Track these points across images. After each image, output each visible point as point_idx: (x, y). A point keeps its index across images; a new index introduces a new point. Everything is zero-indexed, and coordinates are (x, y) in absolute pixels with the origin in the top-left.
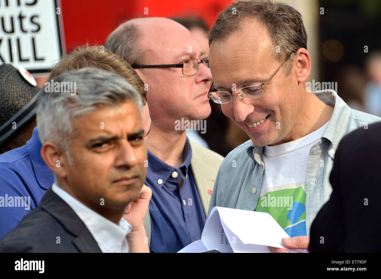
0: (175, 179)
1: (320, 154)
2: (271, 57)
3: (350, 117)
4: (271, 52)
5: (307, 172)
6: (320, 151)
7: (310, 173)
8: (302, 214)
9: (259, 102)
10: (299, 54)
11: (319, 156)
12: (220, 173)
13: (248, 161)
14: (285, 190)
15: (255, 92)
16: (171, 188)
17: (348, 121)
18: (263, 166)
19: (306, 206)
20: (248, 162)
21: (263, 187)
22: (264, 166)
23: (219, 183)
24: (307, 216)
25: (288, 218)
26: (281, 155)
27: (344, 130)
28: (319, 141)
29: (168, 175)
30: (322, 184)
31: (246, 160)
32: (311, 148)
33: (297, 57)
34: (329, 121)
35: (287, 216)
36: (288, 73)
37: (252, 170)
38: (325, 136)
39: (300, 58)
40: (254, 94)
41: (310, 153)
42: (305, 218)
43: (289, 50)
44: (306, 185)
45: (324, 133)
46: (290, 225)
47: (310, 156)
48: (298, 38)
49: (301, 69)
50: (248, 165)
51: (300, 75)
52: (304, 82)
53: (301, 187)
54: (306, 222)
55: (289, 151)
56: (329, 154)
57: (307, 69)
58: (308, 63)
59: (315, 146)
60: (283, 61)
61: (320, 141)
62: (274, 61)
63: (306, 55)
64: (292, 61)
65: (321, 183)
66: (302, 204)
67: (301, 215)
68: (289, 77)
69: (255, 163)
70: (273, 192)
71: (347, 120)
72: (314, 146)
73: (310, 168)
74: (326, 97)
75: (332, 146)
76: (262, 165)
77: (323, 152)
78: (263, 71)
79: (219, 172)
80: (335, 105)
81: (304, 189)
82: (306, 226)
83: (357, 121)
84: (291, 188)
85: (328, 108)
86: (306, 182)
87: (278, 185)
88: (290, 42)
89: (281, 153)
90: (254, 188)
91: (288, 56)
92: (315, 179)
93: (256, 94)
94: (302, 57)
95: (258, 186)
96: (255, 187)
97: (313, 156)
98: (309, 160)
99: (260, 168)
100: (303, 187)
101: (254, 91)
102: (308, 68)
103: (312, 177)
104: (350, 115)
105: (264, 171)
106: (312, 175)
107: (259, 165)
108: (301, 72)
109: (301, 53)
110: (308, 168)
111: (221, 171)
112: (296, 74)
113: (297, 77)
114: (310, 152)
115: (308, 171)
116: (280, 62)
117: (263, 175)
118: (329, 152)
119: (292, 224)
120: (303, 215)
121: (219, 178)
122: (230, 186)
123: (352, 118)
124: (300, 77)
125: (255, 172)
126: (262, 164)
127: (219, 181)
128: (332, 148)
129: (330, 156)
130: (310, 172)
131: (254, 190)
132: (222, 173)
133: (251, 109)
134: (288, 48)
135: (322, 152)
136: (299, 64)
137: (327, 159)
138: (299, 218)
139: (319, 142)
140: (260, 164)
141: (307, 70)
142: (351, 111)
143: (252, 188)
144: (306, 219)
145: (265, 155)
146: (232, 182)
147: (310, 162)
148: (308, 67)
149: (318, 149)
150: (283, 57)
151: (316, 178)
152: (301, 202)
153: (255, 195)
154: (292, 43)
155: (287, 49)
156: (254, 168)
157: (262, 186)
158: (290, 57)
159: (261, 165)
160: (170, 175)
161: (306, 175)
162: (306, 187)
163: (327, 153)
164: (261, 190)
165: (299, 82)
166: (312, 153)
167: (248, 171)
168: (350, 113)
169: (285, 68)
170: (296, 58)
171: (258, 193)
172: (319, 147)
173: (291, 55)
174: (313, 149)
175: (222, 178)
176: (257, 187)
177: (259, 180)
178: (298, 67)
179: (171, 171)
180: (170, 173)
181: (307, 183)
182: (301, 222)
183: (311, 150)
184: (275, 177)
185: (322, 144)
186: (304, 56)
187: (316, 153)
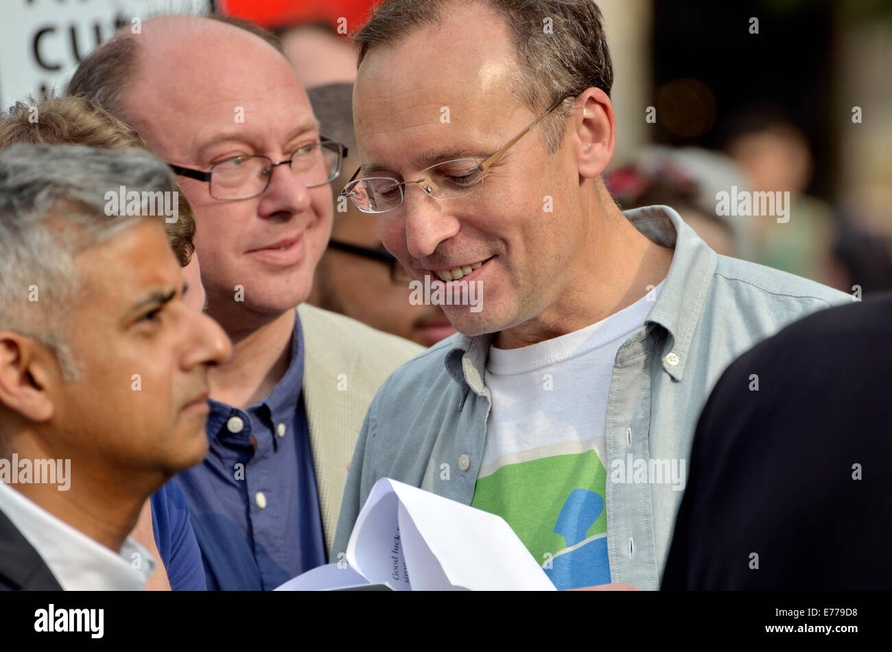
0: (238, 437)
1: (642, 365)
2: (512, 95)
3: (715, 274)
4: (513, 83)
5: (606, 413)
6: (642, 357)
7: (615, 414)
8: (595, 520)
9: (471, 211)
10: (586, 100)
11: (638, 371)
12: (370, 423)
13: (447, 389)
14: (547, 458)
15: (463, 182)
16: (228, 458)
17: (710, 282)
18: (489, 398)
19: (607, 498)
20: (445, 393)
21: (487, 453)
22: (491, 400)
23: (366, 448)
24: (610, 524)
25: (558, 529)
26: (536, 370)
27: (700, 305)
28: (637, 332)
29: (217, 428)
30: (647, 442)
31: (441, 386)
32: (619, 350)
33: (581, 109)
34: (663, 282)
35: (554, 525)
36: (555, 145)
37: (457, 411)
38: (656, 318)
39: (587, 113)
40: (462, 188)
41: (616, 363)
42: (604, 528)
43: (562, 84)
44: (605, 446)
45: (650, 311)
46: (563, 548)
47: (616, 370)
48: (586, 59)
49: (590, 145)
50: (446, 399)
51: (586, 157)
52: (595, 177)
53: (590, 451)
54: (608, 540)
55: (558, 359)
56: (665, 365)
57: (604, 145)
58: (607, 130)
59: (629, 345)
60: (541, 110)
61: (643, 330)
62: (517, 107)
63: (604, 107)
64: (567, 116)
65: (644, 439)
66: (594, 493)
67: (593, 521)
68: (555, 156)
69: (467, 390)
70: (518, 464)
71: (707, 280)
72: (627, 345)
73: (615, 401)
74: (651, 225)
75: (674, 343)
76: (485, 398)
77: (649, 361)
78: (488, 128)
79: (368, 421)
80: (677, 244)
81: (598, 455)
82: (607, 549)
83: (734, 281)
84: (563, 453)
85: (659, 250)
86: (605, 436)
87: (530, 448)
88: (564, 66)
89: (537, 365)
90: (464, 455)
91: (556, 102)
92: (630, 429)
93: (467, 187)
94: (593, 111)
95: (474, 451)
96: (465, 453)
97: (623, 371)
98: (613, 381)
99: (479, 404)
100: (597, 451)
101: (461, 180)
102: (607, 143)
103: (621, 425)
104: (714, 268)
105: (490, 412)
106: (620, 419)
107: (475, 395)
108: (590, 150)
109: (592, 100)
110: (609, 401)
111: (372, 417)
112: (576, 152)
113: (578, 161)
114: (616, 360)
115: (611, 408)
116: (532, 111)
117: (487, 423)
118: (664, 359)
119: (568, 547)
120: (598, 522)
121: (368, 437)
122: (398, 456)
123: (720, 277)
124: (586, 162)
125: (465, 415)
126: (485, 394)
127: (366, 445)
128: (673, 351)
129: (666, 371)
130: (616, 412)
131: (463, 461)
132: (374, 424)
133: (452, 228)
134: (558, 79)
135: (645, 361)
136: (585, 131)
137: (660, 378)
138: (587, 529)
139: (640, 334)
140: (480, 394)
141: (605, 149)
142: (718, 257)
143: (459, 456)
144: (609, 531)
145: (490, 373)
146: (403, 445)
147: (616, 386)
148: (606, 140)
149: (636, 353)
150: (544, 100)
151: (632, 427)
152: (593, 490)
153: (466, 474)
154: (569, 69)
155: (555, 82)
156: (462, 406)
157: (484, 452)
158: (562, 105)
159: (480, 397)
160: (220, 426)
161: (606, 421)
162: (606, 451)
163: (660, 363)
164: (482, 461)
165: (582, 178)
166: (622, 361)
167: (447, 415)
168: (715, 264)
169: (546, 130)
170: (577, 109)
171: (476, 468)
172: (639, 346)
173: (565, 100)
174: (623, 352)
175: (374, 435)
176: (471, 454)
177: (478, 436)
178: (582, 138)
179: (223, 416)
180: (220, 422)
181: (608, 442)
182: (595, 541)
183: (617, 355)
184: (523, 427)
185: (647, 338)
186: (599, 109)
187: (631, 362)
